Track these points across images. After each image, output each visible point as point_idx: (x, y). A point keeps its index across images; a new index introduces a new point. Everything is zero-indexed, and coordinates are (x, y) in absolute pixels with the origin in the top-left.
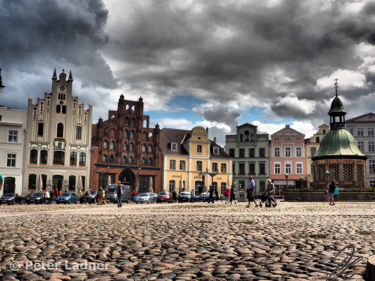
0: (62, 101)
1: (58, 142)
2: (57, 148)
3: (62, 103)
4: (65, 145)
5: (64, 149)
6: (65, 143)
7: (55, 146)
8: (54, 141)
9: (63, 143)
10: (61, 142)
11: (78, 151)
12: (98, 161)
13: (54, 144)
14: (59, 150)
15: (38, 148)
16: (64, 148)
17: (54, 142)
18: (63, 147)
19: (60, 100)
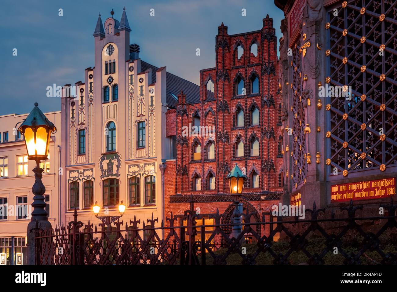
0: (110, 77)
1: (108, 161)
2: (106, 173)
3: (110, 80)
4: (118, 166)
5: (117, 175)
6: (119, 161)
7: (102, 170)
8: (101, 160)
9: (115, 162)
10: (112, 161)
11: (141, 173)
12: (177, 190)
13: (101, 166)
14: (110, 177)
15: (80, 178)
16: (117, 171)
17: (101, 163)
18: (115, 169)
19: (108, 76)
